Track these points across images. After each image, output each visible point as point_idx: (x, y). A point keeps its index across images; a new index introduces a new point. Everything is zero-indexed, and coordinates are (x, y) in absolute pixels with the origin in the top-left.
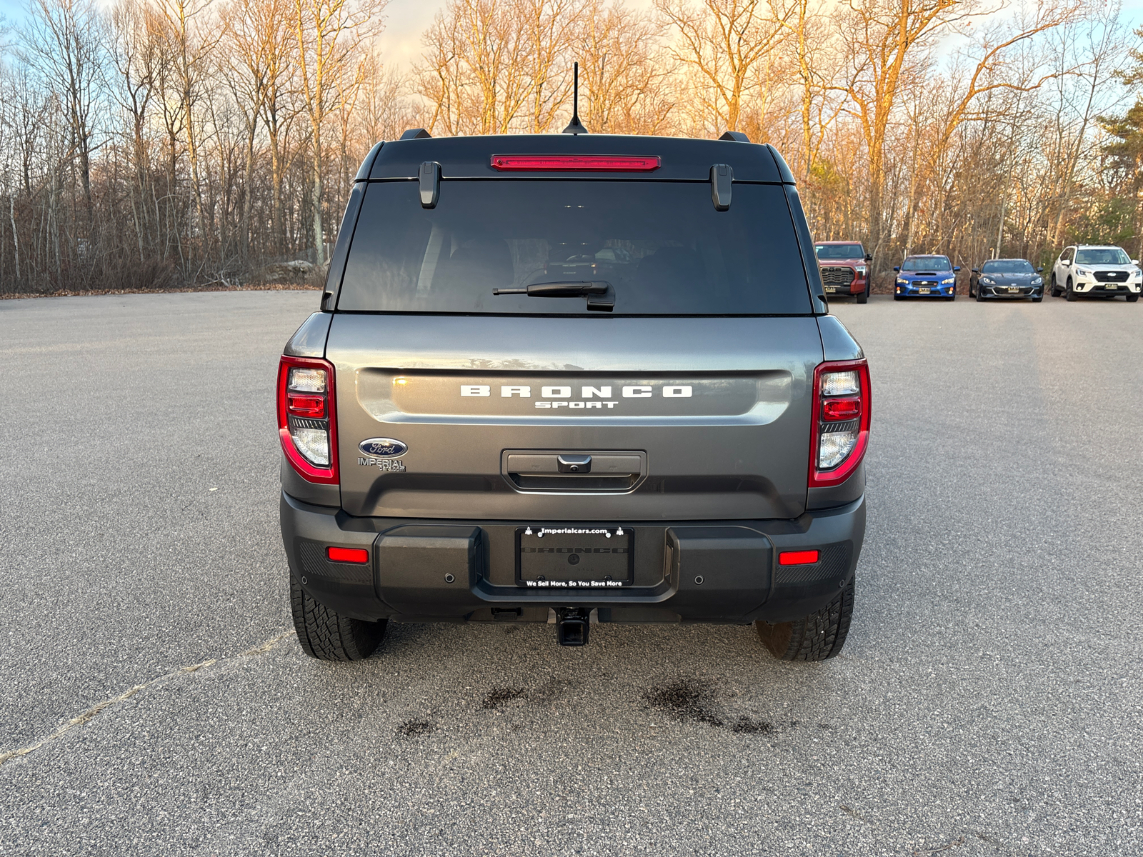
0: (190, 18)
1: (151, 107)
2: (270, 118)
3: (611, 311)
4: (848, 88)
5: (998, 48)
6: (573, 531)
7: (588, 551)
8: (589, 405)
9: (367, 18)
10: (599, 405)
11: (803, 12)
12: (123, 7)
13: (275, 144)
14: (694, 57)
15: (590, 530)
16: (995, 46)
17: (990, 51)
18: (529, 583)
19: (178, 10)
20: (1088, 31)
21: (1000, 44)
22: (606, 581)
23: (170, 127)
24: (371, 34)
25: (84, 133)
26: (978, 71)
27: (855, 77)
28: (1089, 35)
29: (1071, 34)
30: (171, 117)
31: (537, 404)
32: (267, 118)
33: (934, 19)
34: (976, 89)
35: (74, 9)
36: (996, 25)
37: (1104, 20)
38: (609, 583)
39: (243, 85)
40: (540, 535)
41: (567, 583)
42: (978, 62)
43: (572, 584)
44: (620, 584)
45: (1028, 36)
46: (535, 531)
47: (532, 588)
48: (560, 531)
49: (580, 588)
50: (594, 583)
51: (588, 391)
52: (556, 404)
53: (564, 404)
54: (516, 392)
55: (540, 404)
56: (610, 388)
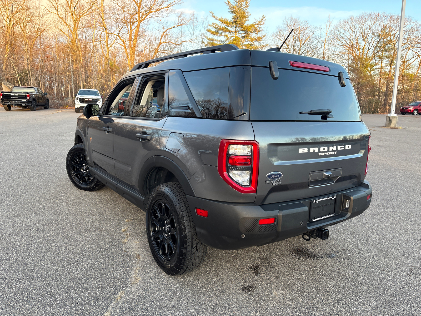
4: (118, 35)
5: (168, 30)
6: (325, 199)
7: (326, 205)
8: (331, 153)
10: (333, 153)
11: (102, 3)
14: (55, 12)
15: (329, 198)
16: (167, 29)
17: (165, 30)
18: (313, 220)
20: (200, 29)
21: (168, 28)
26: (162, 36)
27: (119, 31)
28: (200, 30)
29: (195, 29)
33: (149, 15)
34: (162, 42)
36: (166, 22)
37: (204, 27)
38: (331, 215)
40: (317, 202)
41: (322, 218)
42: (162, 33)
43: (323, 218)
44: (333, 215)
45: (176, 27)
46: (316, 201)
47: (314, 222)
48: (322, 200)
49: (325, 219)
50: (328, 216)
51: (331, 148)
52: (324, 154)
53: (326, 153)
54: (314, 150)
55: (320, 154)
56: (336, 147)
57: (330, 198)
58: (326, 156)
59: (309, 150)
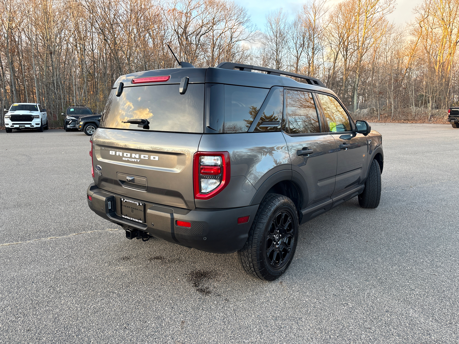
0: (317, 20)
1: (303, 54)
2: (345, 54)
3: (149, 129)
6: (131, 202)
7: (135, 209)
8: (134, 160)
9: (388, 6)
10: (136, 160)
12: (297, 19)
13: (346, 64)
18: (123, 216)
19: (313, 17)
22: (139, 220)
23: (309, 61)
24: (389, 13)
25: (279, 66)
30: (310, 58)
31: (123, 158)
32: (344, 54)
35: (280, 23)
38: (139, 221)
39: (336, 42)
40: (125, 201)
41: (131, 218)
44: (142, 222)
48: (128, 201)
49: (132, 221)
50: (136, 220)
51: (133, 155)
52: (127, 159)
53: (128, 159)
54: (119, 154)
55: (124, 159)
56: (138, 155)
57: (136, 203)
58: (128, 161)
59: (116, 153)
